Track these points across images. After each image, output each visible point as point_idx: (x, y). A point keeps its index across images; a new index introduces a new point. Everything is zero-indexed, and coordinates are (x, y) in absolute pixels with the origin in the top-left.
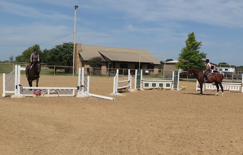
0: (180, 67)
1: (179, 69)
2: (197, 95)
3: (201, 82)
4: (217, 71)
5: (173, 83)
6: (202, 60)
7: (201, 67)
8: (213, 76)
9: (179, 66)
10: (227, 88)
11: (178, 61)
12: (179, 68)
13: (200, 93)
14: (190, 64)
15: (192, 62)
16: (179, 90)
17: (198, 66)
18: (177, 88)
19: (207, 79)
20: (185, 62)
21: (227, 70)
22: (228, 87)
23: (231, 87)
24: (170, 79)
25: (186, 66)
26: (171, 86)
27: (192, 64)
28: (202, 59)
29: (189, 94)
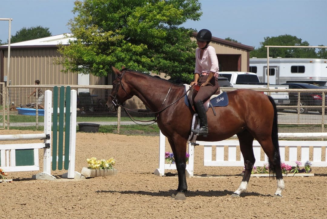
0: (84, 63)
1: (80, 75)
2: (160, 198)
3: (176, 136)
4: (256, 76)
5: (48, 146)
6: (182, 29)
7: (180, 62)
8: (230, 108)
9: (79, 62)
10: (299, 157)
11: (72, 39)
12: (77, 70)
13: (176, 188)
14: (128, 50)
15: (136, 42)
16: (76, 180)
17: (165, 59)
18: (67, 168)
19: (202, 120)
20: (103, 43)
21: (301, 69)
22: (305, 153)
23: (317, 153)
24: (33, 124)
25: (109, 58)
26: (41, 158)
27: (139, 48)
28: (180, 23)
29: (126, 192)
